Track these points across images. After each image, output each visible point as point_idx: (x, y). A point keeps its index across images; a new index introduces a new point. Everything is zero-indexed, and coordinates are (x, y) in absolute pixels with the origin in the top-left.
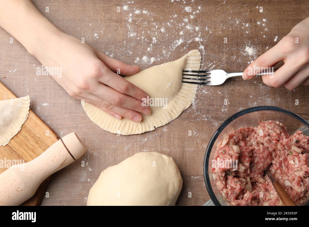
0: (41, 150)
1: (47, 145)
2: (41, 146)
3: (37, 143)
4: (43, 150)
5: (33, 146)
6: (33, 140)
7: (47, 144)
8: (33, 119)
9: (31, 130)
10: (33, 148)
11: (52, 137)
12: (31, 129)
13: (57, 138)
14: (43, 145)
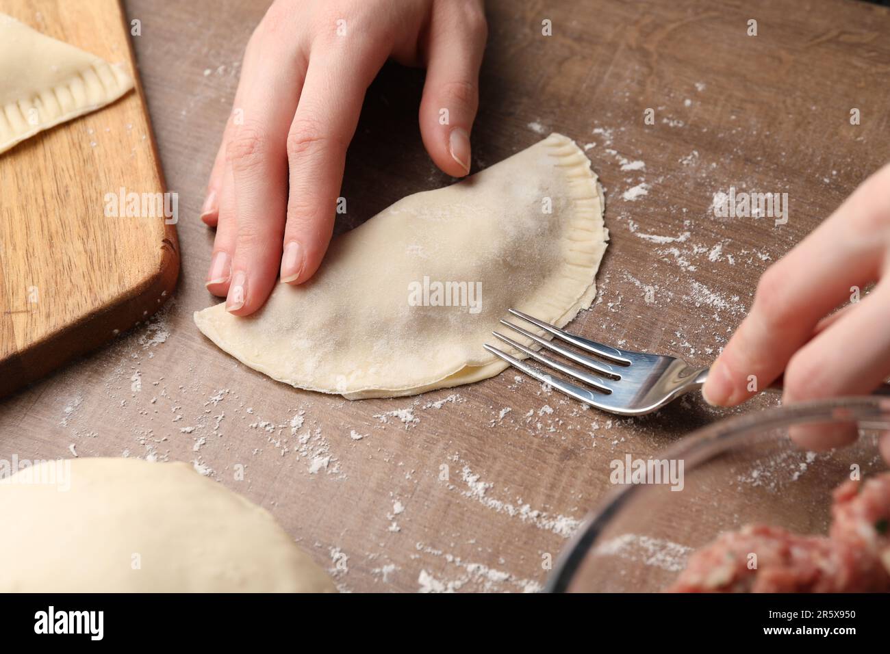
0: (81, 248)
1: (112, 244)
2: (92, 236)
3: (84, 223)
4: (86, 251)
5: (63, 225)
6: (79, 210)
7: (115, 241)
8: (133, 149)
9: (98, 177)
10: (57, 232)
11: (152, 229)
12: (102, 174)
13: (163, 241)
14: (99, 239)
